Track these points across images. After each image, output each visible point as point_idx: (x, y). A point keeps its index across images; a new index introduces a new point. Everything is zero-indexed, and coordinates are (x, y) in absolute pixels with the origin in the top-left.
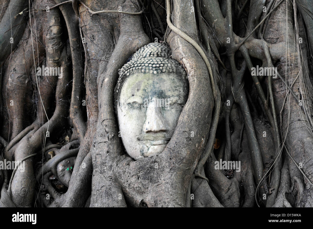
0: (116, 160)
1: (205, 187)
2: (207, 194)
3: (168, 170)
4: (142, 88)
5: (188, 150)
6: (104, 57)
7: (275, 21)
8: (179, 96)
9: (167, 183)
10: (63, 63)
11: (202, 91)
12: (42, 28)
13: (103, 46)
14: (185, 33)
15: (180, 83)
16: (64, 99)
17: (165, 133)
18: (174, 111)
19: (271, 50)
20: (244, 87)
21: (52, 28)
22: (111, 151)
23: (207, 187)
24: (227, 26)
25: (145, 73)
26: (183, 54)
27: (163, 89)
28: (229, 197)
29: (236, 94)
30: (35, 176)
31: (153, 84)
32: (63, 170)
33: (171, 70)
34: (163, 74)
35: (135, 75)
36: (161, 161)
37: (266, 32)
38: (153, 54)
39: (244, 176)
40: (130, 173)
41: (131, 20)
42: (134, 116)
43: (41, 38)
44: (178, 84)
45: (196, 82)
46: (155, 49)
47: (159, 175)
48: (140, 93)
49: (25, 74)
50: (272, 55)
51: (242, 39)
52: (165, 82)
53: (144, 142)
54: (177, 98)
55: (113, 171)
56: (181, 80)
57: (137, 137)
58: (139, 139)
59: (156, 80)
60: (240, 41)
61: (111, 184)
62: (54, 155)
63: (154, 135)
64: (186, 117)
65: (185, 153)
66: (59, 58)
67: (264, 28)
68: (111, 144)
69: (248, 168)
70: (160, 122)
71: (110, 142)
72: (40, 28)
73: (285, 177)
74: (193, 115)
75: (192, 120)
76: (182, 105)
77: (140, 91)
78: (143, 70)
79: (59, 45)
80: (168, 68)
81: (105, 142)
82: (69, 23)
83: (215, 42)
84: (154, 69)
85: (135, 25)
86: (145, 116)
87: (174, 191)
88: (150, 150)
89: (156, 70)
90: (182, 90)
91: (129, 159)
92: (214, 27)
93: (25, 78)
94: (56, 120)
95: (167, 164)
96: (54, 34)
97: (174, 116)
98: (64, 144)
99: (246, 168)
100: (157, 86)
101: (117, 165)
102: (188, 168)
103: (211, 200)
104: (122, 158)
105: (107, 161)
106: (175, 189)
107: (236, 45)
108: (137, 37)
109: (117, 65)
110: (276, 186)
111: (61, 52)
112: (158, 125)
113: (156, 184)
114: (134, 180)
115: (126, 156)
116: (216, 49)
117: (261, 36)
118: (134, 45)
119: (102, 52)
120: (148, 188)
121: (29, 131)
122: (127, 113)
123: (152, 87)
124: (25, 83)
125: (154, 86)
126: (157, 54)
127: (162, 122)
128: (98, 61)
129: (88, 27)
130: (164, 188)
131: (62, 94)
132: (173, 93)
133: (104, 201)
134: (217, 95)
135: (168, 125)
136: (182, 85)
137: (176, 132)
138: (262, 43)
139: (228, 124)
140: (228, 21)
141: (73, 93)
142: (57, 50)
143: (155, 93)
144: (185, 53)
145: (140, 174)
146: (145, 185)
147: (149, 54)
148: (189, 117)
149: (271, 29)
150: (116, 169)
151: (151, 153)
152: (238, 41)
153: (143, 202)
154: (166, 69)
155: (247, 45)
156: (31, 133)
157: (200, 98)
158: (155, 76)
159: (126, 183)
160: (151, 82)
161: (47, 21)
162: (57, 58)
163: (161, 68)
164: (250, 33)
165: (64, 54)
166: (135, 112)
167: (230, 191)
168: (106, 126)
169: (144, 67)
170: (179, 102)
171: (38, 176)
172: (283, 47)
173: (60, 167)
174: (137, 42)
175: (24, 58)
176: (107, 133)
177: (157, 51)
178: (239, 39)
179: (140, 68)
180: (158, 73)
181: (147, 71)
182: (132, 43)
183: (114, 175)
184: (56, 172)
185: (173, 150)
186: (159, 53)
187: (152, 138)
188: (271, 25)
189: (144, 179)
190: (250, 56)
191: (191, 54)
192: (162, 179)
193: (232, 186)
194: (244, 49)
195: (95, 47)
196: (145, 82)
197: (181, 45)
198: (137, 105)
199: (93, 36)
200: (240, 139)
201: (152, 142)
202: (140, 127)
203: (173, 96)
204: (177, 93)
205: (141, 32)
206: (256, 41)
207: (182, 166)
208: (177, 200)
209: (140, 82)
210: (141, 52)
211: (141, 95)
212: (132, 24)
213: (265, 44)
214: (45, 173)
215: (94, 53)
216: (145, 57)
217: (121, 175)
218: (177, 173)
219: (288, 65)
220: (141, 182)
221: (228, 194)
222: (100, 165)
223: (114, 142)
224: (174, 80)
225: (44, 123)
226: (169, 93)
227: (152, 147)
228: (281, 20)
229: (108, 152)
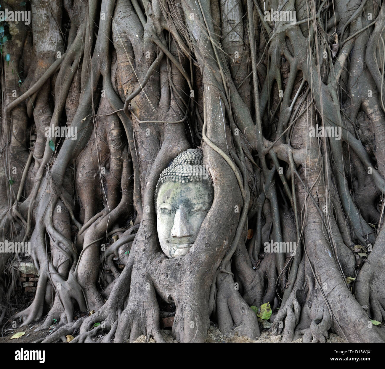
0: (150, 258)
1: (228, 281)
2: (229, 288)
3: (189, 273)
4: (171, 196)
5: (207, 255)
6: (151, 160)
7: (299, 128)
8: (203, 203)
9: (187, 284)
10: (125, 160)
11: (224, 198)
12: (105, 130)
13: (150, 150)
14: (214, 143)
15: (206, 191)
16: (128, 190)
17: (189, 238)
18: (199, 216)
19: (294, 156)
20: (275, 185)
21: (112, 131)
22: (147, 250)
23: (230, 282)
24: (257, 133)
25: (175, 182)
26: (209, 163)
27: (189, 197)
28: (252, 288)
29: (267, 191)
30: (100, 257)
31: (181, 192)
32: (123, 253)
33: (198, 180)
34: (191, 183)
35: (167, 183)
36: (183, 264)
37: (292, 137)
38: (187, 162)
39: (268, 268)
40: (160, 272)
41: (173, 128)
42: (165, 220)
43: (105, 139)
44: (203, 193)
45: (219, 190)
46: (190, 156)
47: (181, 277)
48: (169, 201)
49: (92, 170)
50: (295, 160)
51: (271, 144)
52: (191, 191)
53: (172, 245)
54: (201, 205)
55: (147, 268)
56: (206, 188)
57: (166, 240)
58: (168, 242)
59: (183, 189)
60: (269, 146)
61: (143, 281)
62: (117, 238)
63: (179, 240)
64: (207, 224)
65: (204, 257)
66: (121, 156)
67: (291, 133)
68: (147, 243)
69: (272, 260)
70: (185, 229)
71: (146, 241)
72: (103, 130)
73: (300, 272)
74: (213, 221)
75: (212, 227)
76: (207, 211)
77: (170, 199)
78: (173, 179)
79: (120, 145)
80: (195, 178)
81: (143, 241)
82: (127, 127)
83: (247, 147)
84: (183, 178)
85: (176, 132)
86: (173, 221)
87: (193, 292)
88: (176, 253)
89: (184, 179)
90: (206, 198)
91: (163, 256)
92: (245, 134)
93: (93, 173)
94: (121, 207)
95: (188, 267)
96: (115, 136)
97: (199, 221)
98: (127, 229)
99: (270, 261)
100: (184, 195)
101: (151, 263)
102: (208, 270)
103: (232, 294)
104: (157, 256)
105: (142, 259)
106: (193, 291)
107: (266, 150)
108: (176, 144)
109: (158, 170)
110: (293, 280)
111: (122, 151)
112: (182, 231)
113: (179, 284)
114: (163, 277)
115: (161, 253)
116: (249, 152)
117: (288, 140)
118: (174, 151)
119: (149, 155)
120: (174, 285)
121: (98, 218)
122: (161, 217)
123: (179, 195)
124: (93, 178)
125: (181, 195)
126: (191, 162)
127: (187, 228)
128: (147, 163)
129: (138, 133)
130: (184, 289)
131: (125, 186)
132: (198, 201)
133: (137, 296)
134: (246, 195)
135: (193, 230)
136: (207, 192)
137: (198, 238)
138: (287, 149)
139: (259, 217)
140: (257, 128)
141: (134, 185)
142: (118, 150)
143: (182, 201)
144: (212, 163)
145: (169, 273)
146: (172, 283)
147: (183, 161)
148: (209, 224)
149: (296, 135)
150: (149, 267)
151: (177, 255)
152: (267, 145)
153: (170, 298)
154: (193, 178)
155: (275, 150)
156: (99, 220)
157: (222, 205)
158: (183, 186)
159: (157, 280)
160: (179, 190)
161: (109, 125)
162: (118, 157)
163: (189, 177)
164: (279, 136)
165: (125, 152)
166: (166, 217)
167: (253, 282)
168: (145, 226)
169: (174, 177)
170: (204, 208)
171: (102, 259)
172: (304, 154)
173: (121, 251)
174: (177, 149)
175: (92, 156)
176: (145, 232)
177: (191, 159)
178: (268, 144)
179: (172, 176)
180: (185, 182)
181: (177, 180)
182: (172, 149)
183: (147, 272)
184: (118, 254)
185: (193, 255)
186: (192, 161)
187: (177, 242)
188: (296, 132)
189: (171, 277)
190: (278, 159)
191: (217, 164)
192: (184, 280)
193: (256, 277)
194: (272, 154)
195: (145, 151)
196: (174, 191)
197: (209, 155)
198: (167, 211)
199: (142, 141)
200: (269, 232)
201: (177, 245)
202: (169, 231)
203: (198, 203)
204: (201, 201)
205: (181, 139)
206: (282, 146)
207: (201, 269)
208: (194, 302)
209: (170, 190)
210: (179, 158)
211: (171, 203)
212: (173, 132)
213: (289, 150)
214: (108, 256)
215: (143, 156)
216: (180, 164)
217: (153, 272)
218: (196, 276)
219: (307, 171)
220: (169, 280)
221: (251, 285)
222: (138, 262)
223: (151, 241)
224: (199, 188)
225: (111, 211)
226: (194, 201)
227: (178, 249)
228: (304, 128)
229: (144, 250)
